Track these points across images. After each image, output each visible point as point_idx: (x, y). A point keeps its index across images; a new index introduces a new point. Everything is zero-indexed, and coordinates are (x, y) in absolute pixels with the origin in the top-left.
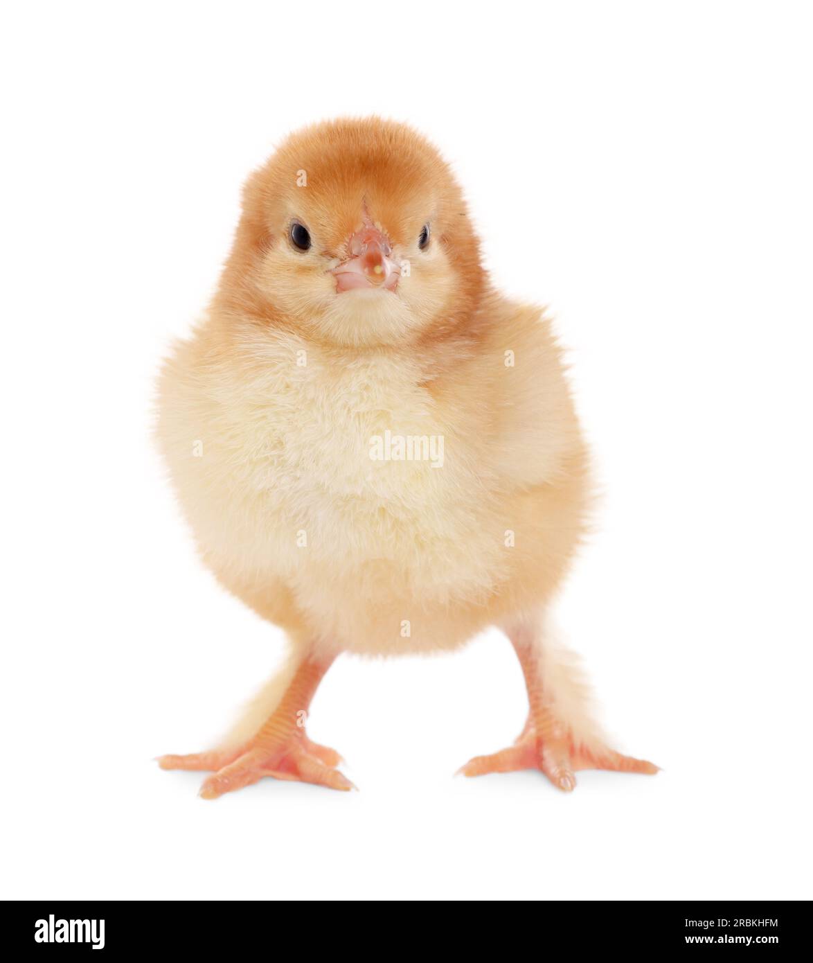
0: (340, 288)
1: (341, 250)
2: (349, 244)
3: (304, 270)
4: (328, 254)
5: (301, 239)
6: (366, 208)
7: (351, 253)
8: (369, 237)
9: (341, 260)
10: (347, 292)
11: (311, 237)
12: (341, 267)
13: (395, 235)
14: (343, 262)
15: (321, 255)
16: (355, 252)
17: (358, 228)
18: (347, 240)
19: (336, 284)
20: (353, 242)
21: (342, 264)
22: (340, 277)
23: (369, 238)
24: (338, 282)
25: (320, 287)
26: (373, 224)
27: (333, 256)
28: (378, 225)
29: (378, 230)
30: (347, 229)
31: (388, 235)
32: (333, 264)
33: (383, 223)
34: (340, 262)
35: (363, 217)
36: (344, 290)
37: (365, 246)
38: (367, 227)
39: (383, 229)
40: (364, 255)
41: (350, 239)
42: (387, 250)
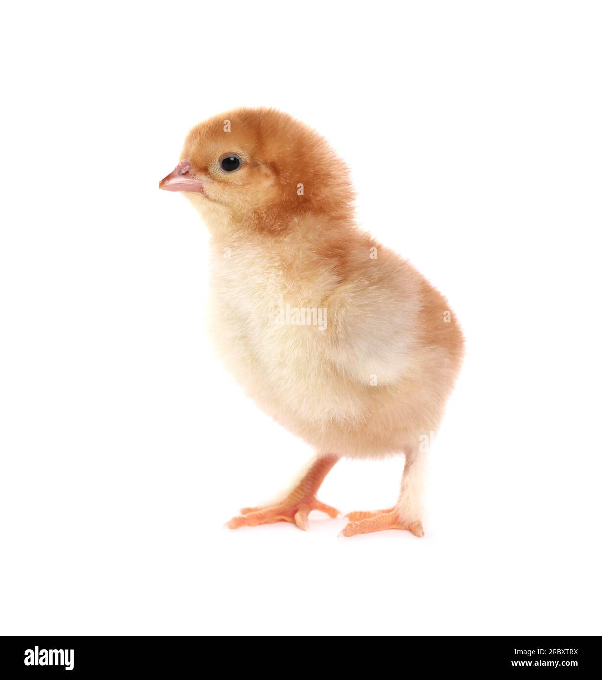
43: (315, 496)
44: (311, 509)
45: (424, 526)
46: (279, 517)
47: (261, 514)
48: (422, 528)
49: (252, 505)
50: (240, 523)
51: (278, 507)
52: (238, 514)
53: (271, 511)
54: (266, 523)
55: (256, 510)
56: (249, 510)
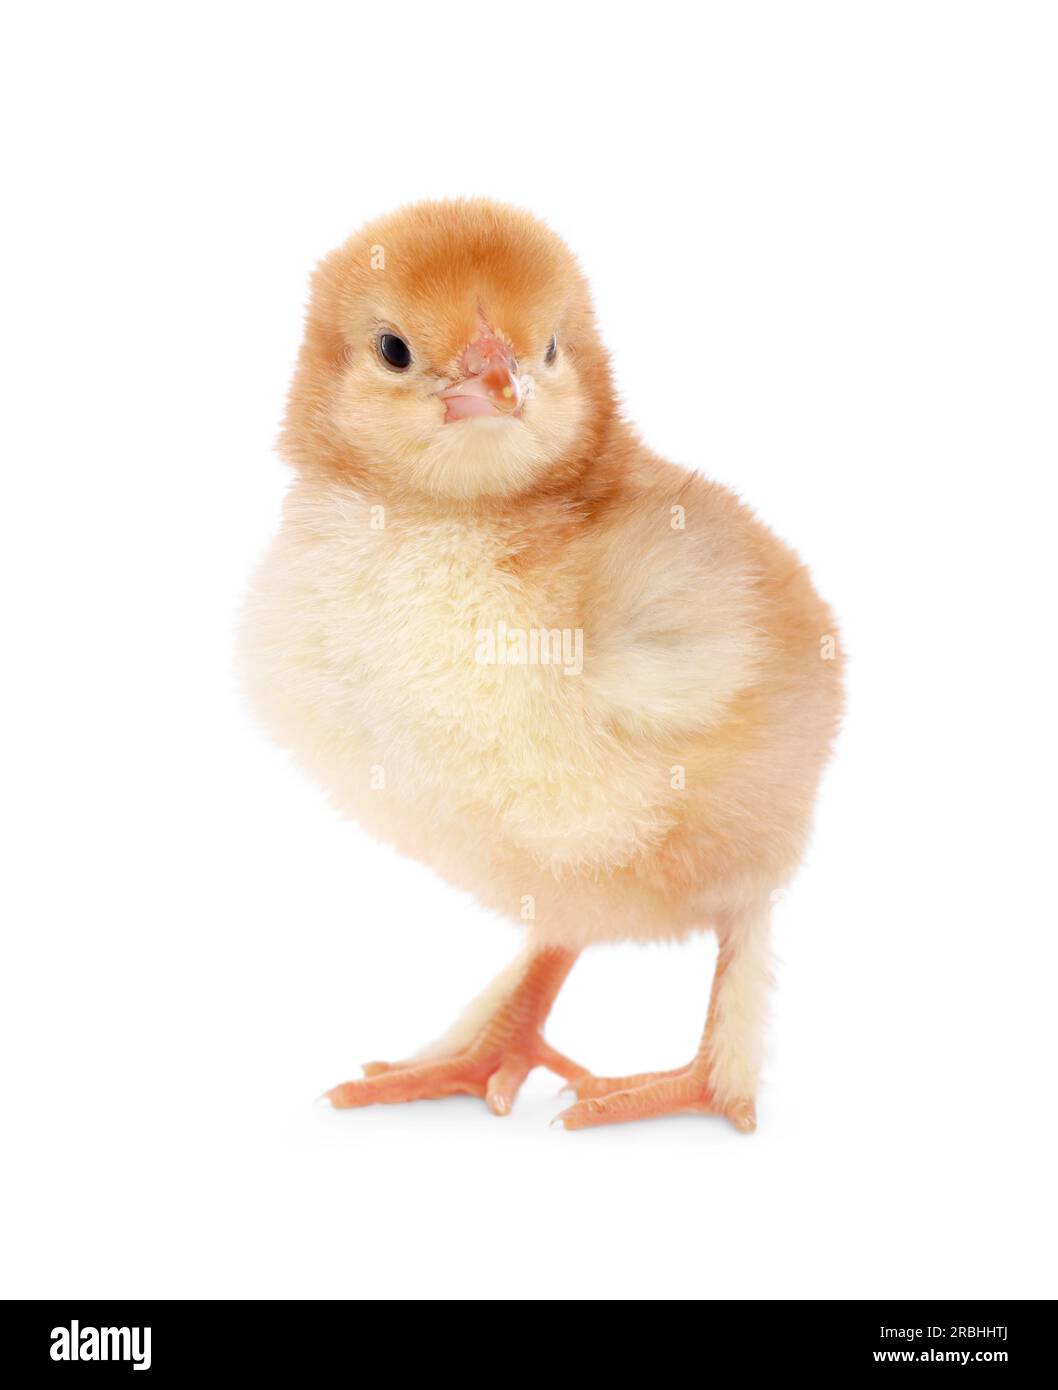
0: (450, 416)
1: (453, 367)
2: (463, 358)
3: (399, 393)
4: (434, 372)
5: (396, 353)
6: (481, 311)
7: (467, 370)
8: (490, 349)
9: (453, 379)
10: (460, 421)
11: (411, 351)
12: (452, 389)
13: (520, 345)
14: (455, 382)
15: (425, 373)
16: (472, 369)
17: (475, 338)
18: (461, 354)
19: (445, 411)
20: (469, 356)
21: (454, 385)
22: (450, 401)
23: (491, 351)
24: (448, 408)
25: (424, 413)
26: (493, 333)
27: (441, 375)
28: (500, 334)
29: (498, 339)
30: (459, 339)
31: (512, 346)
32: (441, 385)
33: (504, 331)
34: (451, 383)
35: (479, 321)
36: (457, 418)
37: (486, 362)
38: (486, 337)
39: (506, 337)
40: (485, 373)
41: (464, 353)
42: (514, 366)
43: (539, 1031)
44: (531, 1066)
45: (759, 1109)
46: (455, 1086)
47: (411, 1077)
48: (753, 1114)
49: (392, 1056)
50: (357, 1096)
51: (453, 1061)
52: (357, 1075)
53: (437, 1070)
54: (424, 1097)
55: (400, 1067)
56: (384, 1067)
